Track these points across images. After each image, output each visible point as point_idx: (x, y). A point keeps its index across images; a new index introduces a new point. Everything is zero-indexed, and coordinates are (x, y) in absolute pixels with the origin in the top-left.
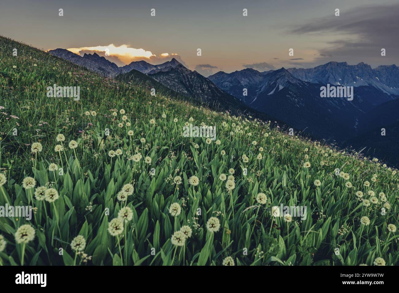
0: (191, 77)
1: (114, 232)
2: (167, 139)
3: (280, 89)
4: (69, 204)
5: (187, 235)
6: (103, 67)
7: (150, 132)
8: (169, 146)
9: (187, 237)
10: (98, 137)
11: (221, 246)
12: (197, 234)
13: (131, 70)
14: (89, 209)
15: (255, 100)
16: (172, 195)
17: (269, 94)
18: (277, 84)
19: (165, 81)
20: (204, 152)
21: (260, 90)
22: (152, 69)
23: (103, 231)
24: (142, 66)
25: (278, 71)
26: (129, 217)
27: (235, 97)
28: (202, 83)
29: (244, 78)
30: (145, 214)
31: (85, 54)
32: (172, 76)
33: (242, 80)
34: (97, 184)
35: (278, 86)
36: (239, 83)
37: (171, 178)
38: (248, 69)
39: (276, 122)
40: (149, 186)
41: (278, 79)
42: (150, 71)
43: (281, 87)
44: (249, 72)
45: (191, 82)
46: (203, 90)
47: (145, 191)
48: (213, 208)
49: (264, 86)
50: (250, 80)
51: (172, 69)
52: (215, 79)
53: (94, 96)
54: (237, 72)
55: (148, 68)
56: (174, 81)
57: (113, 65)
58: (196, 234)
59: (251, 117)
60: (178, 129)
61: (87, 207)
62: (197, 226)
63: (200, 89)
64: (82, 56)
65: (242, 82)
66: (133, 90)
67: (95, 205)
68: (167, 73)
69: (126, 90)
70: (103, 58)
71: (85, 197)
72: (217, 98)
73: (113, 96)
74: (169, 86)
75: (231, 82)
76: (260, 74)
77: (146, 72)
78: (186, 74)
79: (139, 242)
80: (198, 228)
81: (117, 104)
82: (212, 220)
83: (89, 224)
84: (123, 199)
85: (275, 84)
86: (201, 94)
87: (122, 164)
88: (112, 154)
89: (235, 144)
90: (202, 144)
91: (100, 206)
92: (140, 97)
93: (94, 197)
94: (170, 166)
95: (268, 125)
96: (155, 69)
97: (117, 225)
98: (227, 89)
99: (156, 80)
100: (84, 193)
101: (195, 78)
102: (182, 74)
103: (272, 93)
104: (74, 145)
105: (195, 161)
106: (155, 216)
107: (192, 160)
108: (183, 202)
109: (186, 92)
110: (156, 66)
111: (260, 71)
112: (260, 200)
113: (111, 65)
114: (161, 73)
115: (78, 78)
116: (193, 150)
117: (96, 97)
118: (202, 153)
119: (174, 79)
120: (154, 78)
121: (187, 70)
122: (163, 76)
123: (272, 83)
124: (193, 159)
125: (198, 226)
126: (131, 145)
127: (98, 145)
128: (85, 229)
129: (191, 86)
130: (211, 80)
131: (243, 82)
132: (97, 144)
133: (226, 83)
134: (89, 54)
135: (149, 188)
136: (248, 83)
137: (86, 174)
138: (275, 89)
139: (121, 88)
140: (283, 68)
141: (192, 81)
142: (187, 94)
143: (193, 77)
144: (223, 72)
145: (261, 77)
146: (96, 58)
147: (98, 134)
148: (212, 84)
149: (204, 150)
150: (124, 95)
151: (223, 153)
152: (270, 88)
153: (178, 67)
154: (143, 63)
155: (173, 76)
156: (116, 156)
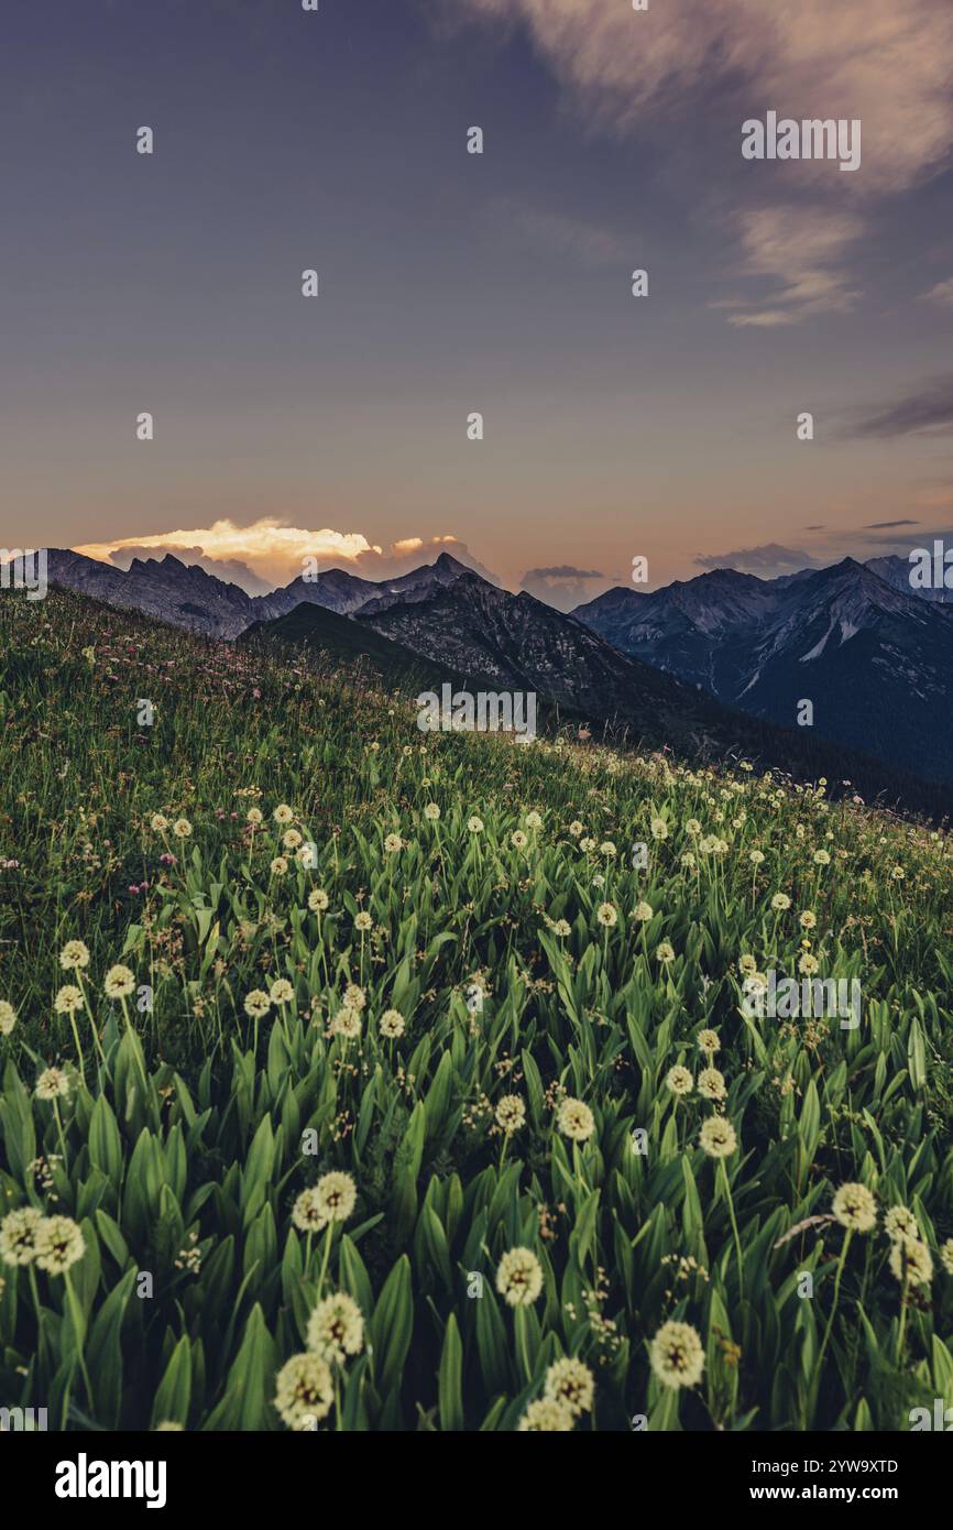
0: (511, 615)
1: (297, 1416)
2: (447, 897)
3: (845, 637)
4: (112, 1240)
5: (576, 1401)
6: (198, 602)
7: (383, 876)
8: (455, 929)
9: (577, 1410)
10: (198, 911)
11: (705, 1410)
12: (607, 1362)
13: (295, 604)
14: (190, 1264)
15: (752, 683)
16: (491, 1166)
17: (807, 657)
18: (833, 621)
19: (418, 636)
20: (591, 955)
21: (770, 646)
22: (368, 598)
23: (248, 1374)
24: (333, 589)
25: (833, 571)
26: (351, 1338)
27: (679, 678)
28: (553, 633)
29: (707, 606)
30: (398, 1276)
31: (136, 561)
32: (440, 618)
33: (700, 615)
34: (208, 1135)
35: (838, 626)
36: (691, 624)
37: (485, 1109)
38: (717, 573)
39: (847, 783)
40: (402, 1139)
41: (833, 600)
42: (361, 603)
43: (849, 631)
44: (721, 583)
45: (512, 635)
46: (557, 660)
47: (390, 1156)
48: (654, 1224)
49: (784, 630)
50: (729, 613)
51: (441, 592)
52: (599, 615)
53: (174, 734)
54: (676, 585)
55: (354, 595)
56: (450, 634)
57: (232, 592)
58: (603, 1359)
59: (748, 767)
60: (483, 852)
61: (183, 1253)
62: (603, 1329)
63: (548, 658)
64: (126, 567)
65: (699, 621)
66: (311, 697)
67: (210, 1241)
68: (424, 608)
69: (286, 698)
70: (196, 571)
71: (169, 1206)
72: (613, 684)
73: (238, 729)
74: (432, 654)
75: (659, 625)
76: (766, 588)
77: (349, 608)
78: (492, 608)
79: (384, 1401)
80: (608, 1339)
81: (255, 758)
82: (673, 1333)
83: (192, 1344)
84: (313, 1223)
85: (824, 618)
86: (551, 674)
87: (296, 1036)
88: (258, 1007)
89: (703, 901)
90: (581, 915)
91: (225, 1241)
92: (335, 721)
93: (200, 1199)
94: (472, 1030)
95: (816, 794)
96: (379, 595)
97: (308, 1386)
98: (647, 649)
99: (386, 634)
100: (165, 1186)
101: (527, 617)
102: (479, 606)
103: (815, 652)
104: (121, 984)
105: (563, 995)
106: (434, 1267)
107: (550, 991)
108: (543, 1222)
109: (496, 669)
110: (382, 586)
111: (765, 578)
112: (848, 1216)
113: (225, 594)
114: (401, 609)
115: (118, 669)
116: (548, 946)
117: (184, 739)
118: (584, 959)
119: (449, 625)
120: (379, 628)
121: (494, 592)
122: (410, 619)
123: (811, 619)
124: (556, 990)
125: (608, 1330)
126: (321, 946)
127: (200, 942)
128: (180, 1371)
129: (513, 647)
130: (586, 620)
131: (703, 619)
132: (197, 940)
133: (641, 629)
134: (150, 560)
135: (404, 1146)
136: (723, 621)
137: (169, 1092)
138: (825, 638)
139: (268, 690)
140: (848, 559)
141: (513, 630)
142: (499, 677)
143: (517, 614)
144: (628, 589)
145: (772, 597)
146: (172, 571)
147: (198, 901)
148: (590, 633)
149: (590, 947)
150: (280, 717)
151: (666, 951)
152: (808, 636)
153: (460, 584)
154: (336, 578)
155: (446, 616)
156: (274, 1007)
